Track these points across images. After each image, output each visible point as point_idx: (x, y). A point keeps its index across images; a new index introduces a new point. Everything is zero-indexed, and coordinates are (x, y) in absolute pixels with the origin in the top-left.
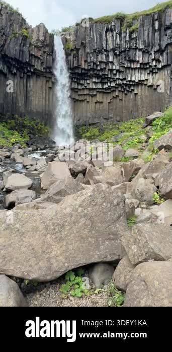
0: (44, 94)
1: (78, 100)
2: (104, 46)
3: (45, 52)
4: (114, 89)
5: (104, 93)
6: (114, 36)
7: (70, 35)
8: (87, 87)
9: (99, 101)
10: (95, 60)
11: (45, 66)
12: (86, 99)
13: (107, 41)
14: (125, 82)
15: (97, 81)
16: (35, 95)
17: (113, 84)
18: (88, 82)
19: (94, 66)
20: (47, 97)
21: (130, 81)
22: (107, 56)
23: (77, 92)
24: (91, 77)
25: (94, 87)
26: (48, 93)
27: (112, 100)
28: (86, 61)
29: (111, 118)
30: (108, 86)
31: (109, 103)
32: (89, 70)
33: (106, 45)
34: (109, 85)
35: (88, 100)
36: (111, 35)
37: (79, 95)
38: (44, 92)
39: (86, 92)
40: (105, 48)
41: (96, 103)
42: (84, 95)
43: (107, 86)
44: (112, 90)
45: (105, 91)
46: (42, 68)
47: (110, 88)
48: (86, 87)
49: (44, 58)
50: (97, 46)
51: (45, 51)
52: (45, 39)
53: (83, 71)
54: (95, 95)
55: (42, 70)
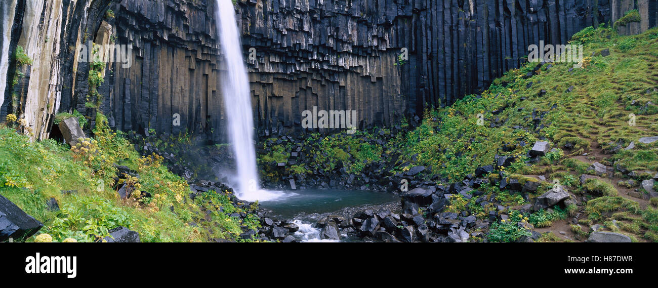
0: (182, 84)
2: (298, 4)
4: (305, 76)
5: (285, 80)
8: (260, 70)
9: (276, 94)
10: (281, 25)
11: (190, 32)
12: (254, 91)
14: (326, 67)
15: (277, 60)
17: (304, 68)
18: (262, 61)
19: (277, 37)
20: (186, 89)
21: (334, 66)
22: (301, 21)
25: (271, 71)
26: (187, 81)
27: (298, 94)
29: (297, 125)
30: (296, 71)
31: (293, 98)
34: (297, 68)
35: (257, 93)
38: (182, 79)
39: (256, 78)
40: (298, 8)
41: (270, 97)
43: (293, 71)
44: (300, 77)
45: (288, 78)
47: (298, 73)
48: (257, 69)
54: (271, 85)
55: (184, 38)
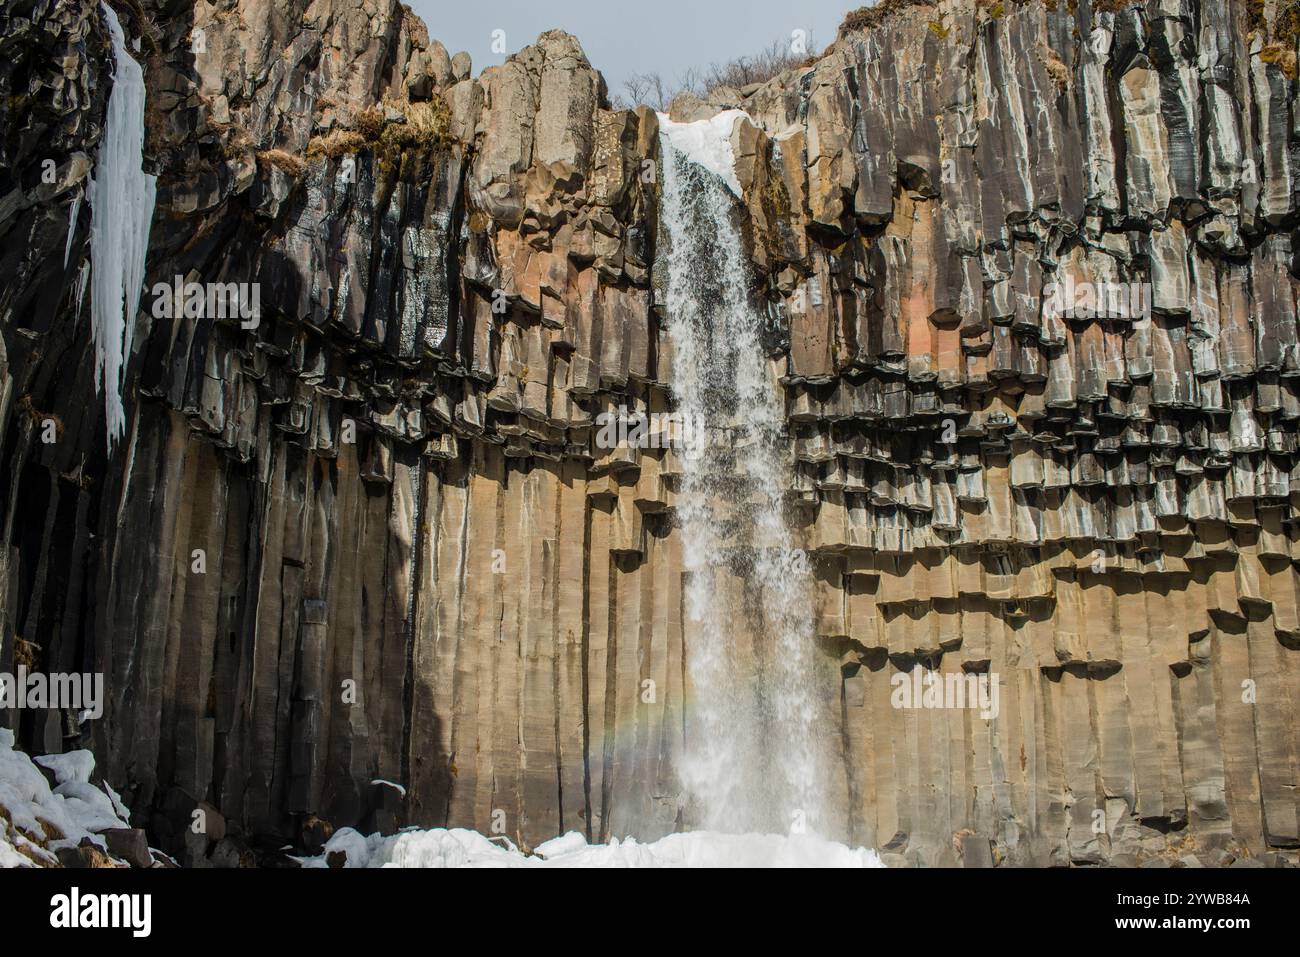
0: (573, 620)
1: (876, 658)
2: (1103, 184)
3: (579, 262)
4: (1220, 544)
6: (1189, 99)
7: (797, 110)
8: (967, 537)
9: (1078, 655)
10: (1027, 299)
11: (582, 381)
12: (956, 645)
13: (1121, 140)
15: (1053, 476)
16: (486, 630)
17: (1205, 503)
18: (971, 487)
19: (1017, 357)
20: (599, 641)
22: (1138, 267)
23: (871, 585)
24: (993, 449)
25: (1029, 534)
26: (600, 606)
27: (1204, 646)
28: (944, 319)
29: (1211, 810)
30: (1163, 520)
31: (1180, 670)
32: (970, 395)
33: (1121, 176)
34: (1169, 507)
35: (974, 652)
36: (1153, 92)
37: (889, 611)
38: (573, 591)
39: (955, 577)
40: (1112, 204)
41: (1052, 674)
42: (941, 605)
43: (1150, 524)
44: (1198, 550)
45: (1130, 565)
46: (561, 396)
47: (1176, 533)
48: (950, 534)
49: (573, 314)
50: (1039, 184)
51: (586, 251)
52: (586, 160)
53: (925, 403)
54: (1042, 608)
55: (561, 413)
